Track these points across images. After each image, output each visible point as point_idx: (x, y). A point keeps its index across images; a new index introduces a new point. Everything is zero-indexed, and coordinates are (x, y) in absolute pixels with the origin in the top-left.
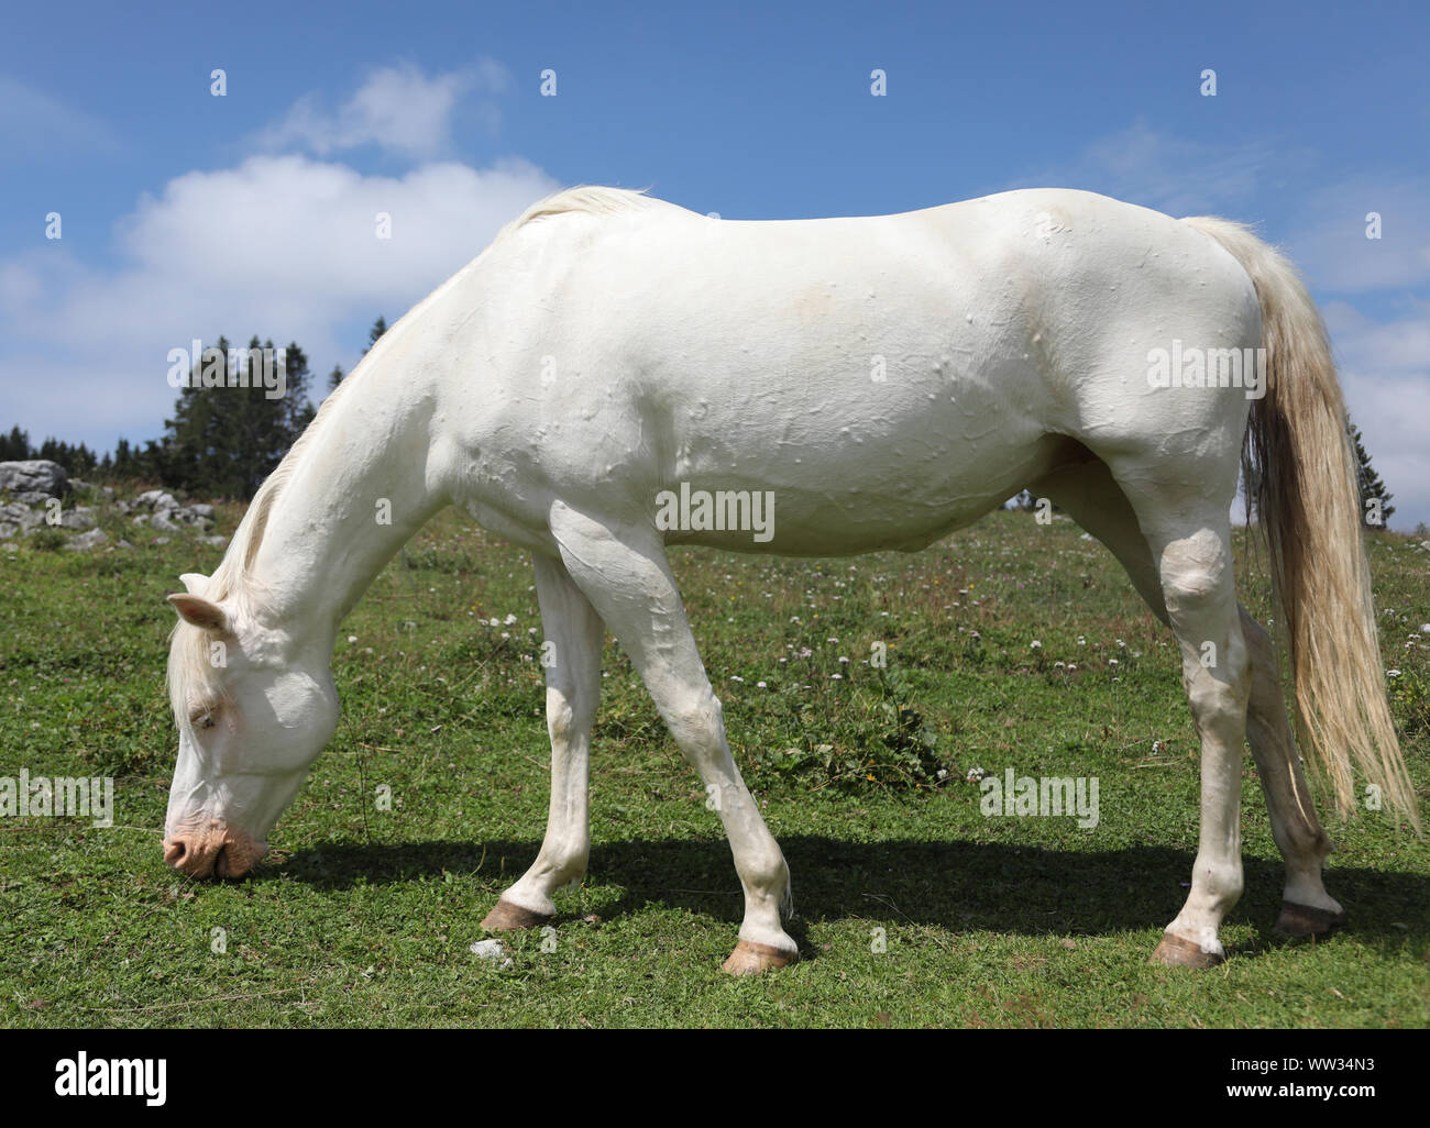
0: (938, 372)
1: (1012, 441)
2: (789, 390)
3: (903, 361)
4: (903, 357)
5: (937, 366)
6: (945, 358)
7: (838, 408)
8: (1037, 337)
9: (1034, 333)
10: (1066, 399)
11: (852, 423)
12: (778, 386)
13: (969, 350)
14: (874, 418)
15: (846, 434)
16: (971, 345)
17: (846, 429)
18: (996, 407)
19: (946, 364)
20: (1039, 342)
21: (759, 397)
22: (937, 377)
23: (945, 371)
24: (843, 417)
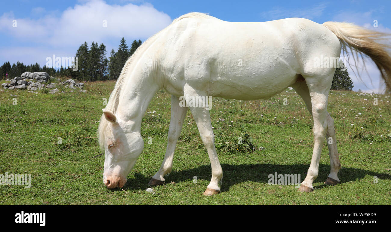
0: (276, 59)
1: (291, 76)
3: (269, 57)
5: (276, 58)
6: (277, 56)
7: (253, 69)
8: (297, 53)
9: (296, 51)
10: (301, 66)
11: (256, 72)
14: (261, 71)
15: (254, 74)
16: (283, 54)
17: (254, 73)
18: (288, 68)
19: (278, 58)
22: (275, 61)
23: (277, 59)
24: (254, 70)
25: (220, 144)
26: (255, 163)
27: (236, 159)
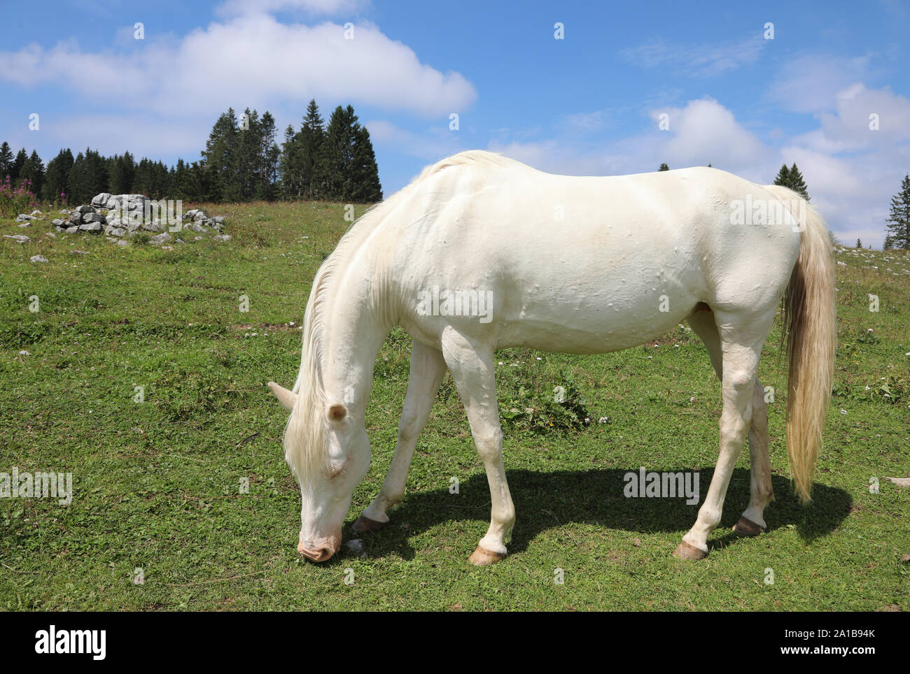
0: (658, 277)
2: (584, 283)
4: (642, 269)
5: (658, 274)
6: (662, 270)
7: (608, 294)
8: (705, 258)
9: (704, 255)
10: (711, 288)
11: (614, 301)
12: (579, 281)
13: (674, 266)
15: (610, 308)
16: (675, 263)
17: (611, 304)
18: (683, 294)
19: (662, 273)
20: (706, 261)
21: (568, 286)
22: (657, 280)
23: (662, 277)
24: (610, 298)
25: (515, 411)
26: (587, 465)
27: (546, 452)
